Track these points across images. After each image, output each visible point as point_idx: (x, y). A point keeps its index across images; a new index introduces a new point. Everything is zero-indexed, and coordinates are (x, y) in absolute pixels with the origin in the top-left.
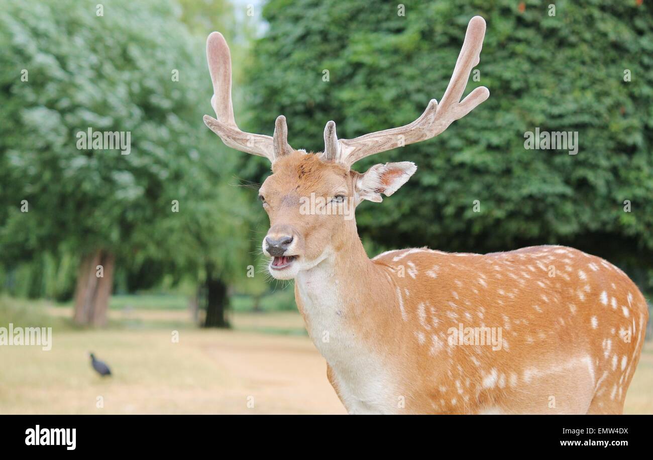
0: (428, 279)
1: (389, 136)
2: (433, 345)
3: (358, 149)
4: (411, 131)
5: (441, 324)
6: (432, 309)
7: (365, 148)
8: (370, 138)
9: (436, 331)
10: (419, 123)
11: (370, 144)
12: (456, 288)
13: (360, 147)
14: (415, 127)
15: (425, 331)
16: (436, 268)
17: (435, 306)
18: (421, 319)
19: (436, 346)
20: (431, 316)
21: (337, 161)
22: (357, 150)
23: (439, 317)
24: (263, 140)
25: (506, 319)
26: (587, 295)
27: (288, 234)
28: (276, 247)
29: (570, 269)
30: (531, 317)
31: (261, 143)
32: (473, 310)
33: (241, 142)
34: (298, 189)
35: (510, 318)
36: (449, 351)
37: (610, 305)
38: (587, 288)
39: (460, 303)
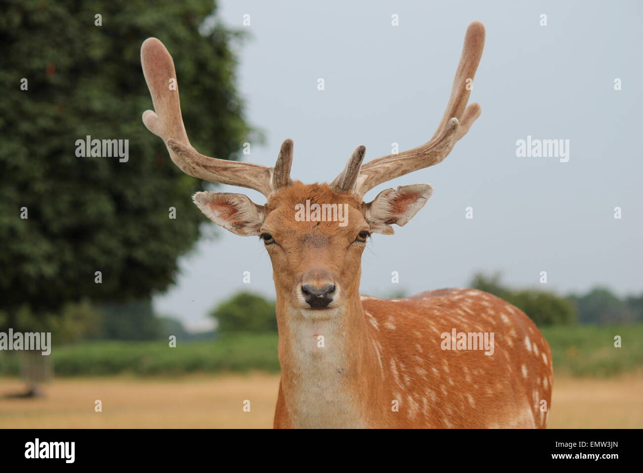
0: (390, 332)
1: (400, 162)
2: (409, 407)
3: (371, 177)
4: (425, 155)
5: (413, 382)
6: (402, 365)
7: (377, 176)
8: (380, 164)
9: (410, 390)
10: (435, 146)
11: (382, 171)
12: (417, 340)
13: (372, 175)
14: (430, 151)
15: (400, 391)
16: (391, 318)
17: (403, 362)
18: (395, 376)
19: (412, 409)
20: (402, 374)
21: (353, 192)
22: (369, 179)
23: (411, 374)
24: (248, 168)
25: (466, 370)
26: (514, 340)
27: (331, 280)
28: (320, 298)
29: (492, 312)
30: (486, 365)
31: (245, 172)
32: (438, 364)
33: (214, 171)
34: (319, 226)
35: (469, 369)
36: (425, 413)
37: (533, 352)
38: (513, 332)
39: (425, 356)
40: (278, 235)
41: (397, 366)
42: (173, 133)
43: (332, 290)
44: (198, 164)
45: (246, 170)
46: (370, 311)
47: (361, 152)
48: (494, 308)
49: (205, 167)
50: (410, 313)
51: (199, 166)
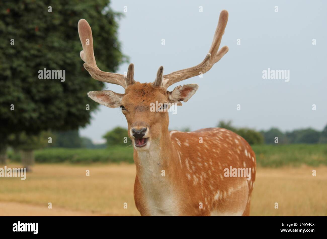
0: (186, 147)
1: (185, 73)
2: (194, 180)
3: (171, 80)
4: (197, 70)
5: (196, 169)
6: (191, 162)
7: (174, 79)
8: (176, 74)
9: (195, 173)
10: (201, 66)
11: (176, 77)
12: (198, 150)
13: (171, 79)
14: (199, 68)
15: (190, 173)
16: (187, 141)
17: (192, 160)
18: (188, 167)
19: (196, 181)
20: (191, 166)
21: (161, 87)
22: (170, 81)
23: (195, 166)
24: (118, 76)
25: (219, 164)
26: (240, 151)
27: (144, 126)
28: (139, 134)
29: (231, 138)
30: (228, 162)
31: (117, 78)
32: (207, 161)
33: (104, 77)
34: (144, 102)
35: (221, 163)
36: (201, 183)
37: (248, 156)
38: (240, 148)
39: (202, 158)
40: (126, 106)
41: (189, 162)
42: (89, 61)
43: (145, 130)
44: (97, 74)
45: (117, 77)
46: (177, 138)
47: (161, 69)
48: (232, 137)
49: (100, 76)
50: (195, 138)
51: (98, 75)
